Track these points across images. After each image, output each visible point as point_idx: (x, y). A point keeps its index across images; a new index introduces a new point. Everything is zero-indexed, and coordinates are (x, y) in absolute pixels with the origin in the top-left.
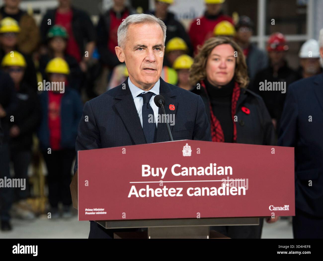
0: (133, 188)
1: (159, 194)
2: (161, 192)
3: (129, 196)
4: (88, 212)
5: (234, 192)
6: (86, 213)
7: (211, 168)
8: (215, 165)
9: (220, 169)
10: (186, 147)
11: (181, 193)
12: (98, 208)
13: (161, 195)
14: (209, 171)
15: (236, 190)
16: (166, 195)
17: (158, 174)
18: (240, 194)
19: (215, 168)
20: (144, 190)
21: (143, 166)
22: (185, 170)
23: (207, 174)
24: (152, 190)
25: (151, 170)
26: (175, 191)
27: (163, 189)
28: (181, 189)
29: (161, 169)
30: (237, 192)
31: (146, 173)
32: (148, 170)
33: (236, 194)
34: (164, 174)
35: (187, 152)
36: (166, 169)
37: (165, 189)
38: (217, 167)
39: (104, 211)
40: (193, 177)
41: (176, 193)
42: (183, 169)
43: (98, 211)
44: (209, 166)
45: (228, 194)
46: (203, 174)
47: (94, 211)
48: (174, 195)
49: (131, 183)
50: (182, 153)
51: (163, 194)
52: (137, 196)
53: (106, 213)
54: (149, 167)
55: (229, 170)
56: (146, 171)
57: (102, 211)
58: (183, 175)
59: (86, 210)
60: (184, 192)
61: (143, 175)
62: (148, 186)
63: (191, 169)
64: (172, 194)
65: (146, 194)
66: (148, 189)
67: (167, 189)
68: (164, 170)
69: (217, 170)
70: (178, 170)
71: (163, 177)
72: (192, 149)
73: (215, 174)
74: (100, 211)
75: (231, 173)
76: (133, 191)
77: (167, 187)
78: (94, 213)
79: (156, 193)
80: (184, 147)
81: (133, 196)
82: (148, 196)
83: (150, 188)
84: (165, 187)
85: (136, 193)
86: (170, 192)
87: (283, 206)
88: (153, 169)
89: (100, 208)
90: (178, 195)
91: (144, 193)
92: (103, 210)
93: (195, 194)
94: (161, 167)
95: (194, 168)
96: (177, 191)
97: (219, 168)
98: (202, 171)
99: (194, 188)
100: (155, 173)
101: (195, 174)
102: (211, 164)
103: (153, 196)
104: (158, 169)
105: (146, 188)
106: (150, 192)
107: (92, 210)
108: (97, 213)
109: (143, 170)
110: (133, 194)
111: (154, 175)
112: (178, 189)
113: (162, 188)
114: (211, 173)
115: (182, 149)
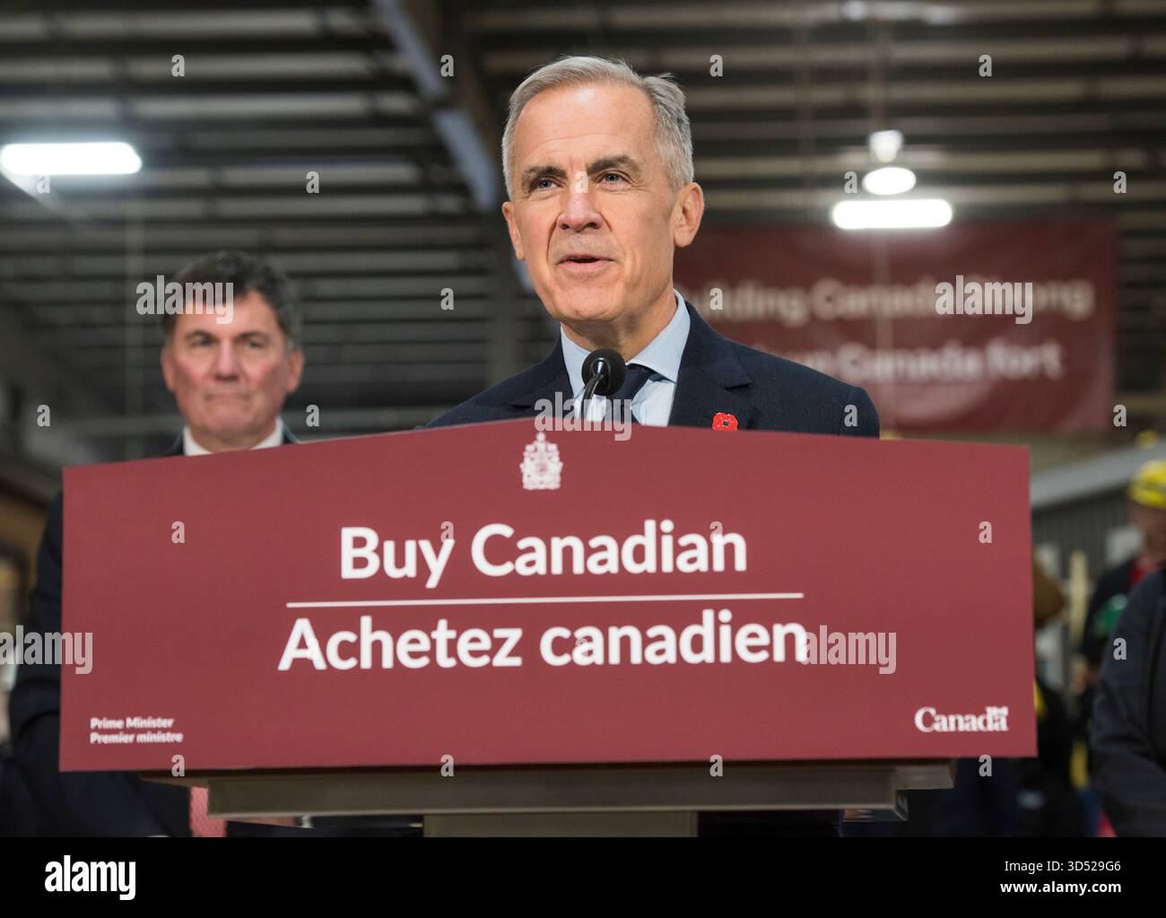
0: (303, 627)
1: (414, 655)
2: (425, 645)
3: (285, 664)
4: (102, 731)
5: (754, 649)
6: (94, 737)
7: (648, 540)
8: (667, 526)
9: (692, 546)
10: (536, 450)
11: (512, 654)
12: (145, 717)
13: (424, 661)
14: (639, 554)
15: (764, 639)
16: (445, 661)
17: (410, 570)
18: (779, 656)
19: (667, 542)
20: (350, 637)
21: (348, 534)
22: (531, 550)
23: (633, 568)
24: (385, 637)
25: (379, 551)
26: (486, 644)
27: (434, 635)
28: (513, 635)
29: (426, 546)
30: (770, 648)
31: (360, 563)
32: (367, 552)
33: (763, 656)
34: (437, 566)
35: (543, 469)
36: (448, 545)
37: (443, 632)
38: (676, 534)
39: (173, 730)
40: (569, 582)
41: (492, 653)
42: (522, 544)
43: (144, 731)
44: (641, 532)
45: (726, 657)
46: (613, 567)
47: (126, 731)
48: (483, 661)
49: (290, 605)
50: (520, 475)
51: (432, 654)
52: (320, 664)
53: (179, 737)
54: (371, 536)
55: (729, 549)
56: (360, 553)
57: (164, 730)
58: (524, 571)
59: (94, 722)
60: (527, 648)
61: (348, 572)
62: (366, 622)
63: (558, 544)
64: (475, 654)
65: (358, 657)
66: (368, 635)
67: (452, 634)
68: (437, 549)
69: (678, 550)
70: (500, 550)
71: (432, 583)
72: (562, 458)
73: (667, 567)
74: (155, 731)
75: (741, 564)
76: (302, 644)
77: (450, 627)
78: (127, 739)
79: (406, 650)
80: (529, 448)
81: (302, 665)
82: (366, 663)
83: (375, 628)
84: (443, 624)
85: (313, 652)
86: (464, 647)
87: (979, 711)
88: (389, 547)
89: (155, 717)
90: (502, 659)
91: (348, 650)
92: (168, 723)
93: (579, 657)
94: (424, 538)
95: (575, 543)
96: (498, 644)
97: (684, 541)
98: (609, 556)
99: (573, 629)
100: (400, 562)
101: (578, 569)
102: (650, 525)
103: (387, 663)
104: (410, 546)
105: (357, 631)
106: (377, 647)
107: (118, 724)
108: (142, 738)
109: (348, 553)
110: (302, 654)
111: (392, 572)
112: (499, 633)
113: (429, 628)
114: (649, 565)
115: (521, 459)
